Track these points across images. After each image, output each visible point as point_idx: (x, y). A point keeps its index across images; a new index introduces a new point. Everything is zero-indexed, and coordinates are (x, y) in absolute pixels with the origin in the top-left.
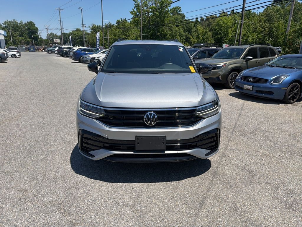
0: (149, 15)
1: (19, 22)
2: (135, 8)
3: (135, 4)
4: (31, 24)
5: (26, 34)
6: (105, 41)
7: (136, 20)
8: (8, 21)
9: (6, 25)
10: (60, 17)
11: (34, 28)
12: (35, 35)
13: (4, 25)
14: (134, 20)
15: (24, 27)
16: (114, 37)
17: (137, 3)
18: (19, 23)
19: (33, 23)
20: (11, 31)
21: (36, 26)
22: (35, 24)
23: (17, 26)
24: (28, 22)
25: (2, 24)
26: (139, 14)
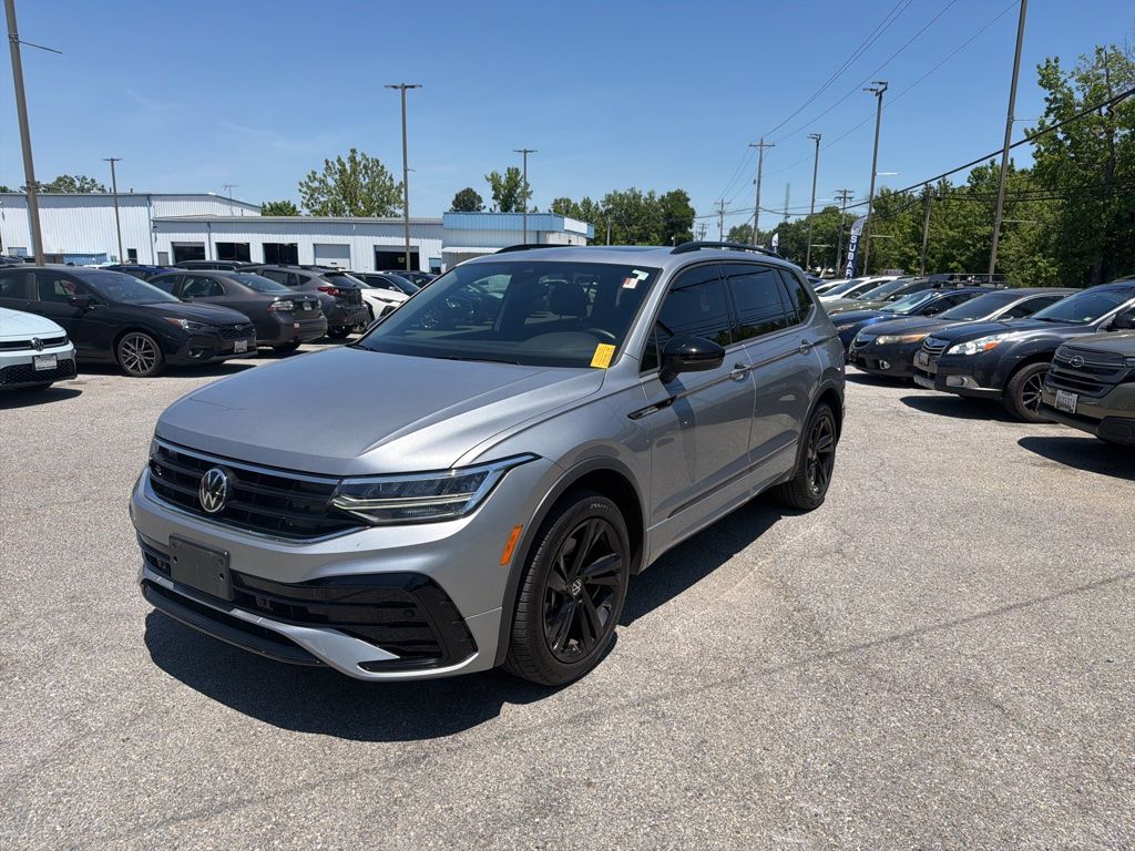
0: (1110, 140)
1: (645, 195)
2: (1047, 115)
3: (1051, 97)
4: (679, 199)
5: (657, 231)
6: (915, 247)
7: (1051, 164)
8: (615, 192)
9: (611, 206)
10: (760, 172)
11: (683, 212)
12: (683, 235)
13: (603, 206)
14: (1040, 163)
15: (657, 210)
16: (951, 233)
17: (1059, 96)
18: (646, 200)
19: (684, 195)
20: (612, 224)
21: (690, 204)
22: (688, 200)
23: (637, 205)
24: (669, 194)
25: (600, 205)
26: (1066, 139)
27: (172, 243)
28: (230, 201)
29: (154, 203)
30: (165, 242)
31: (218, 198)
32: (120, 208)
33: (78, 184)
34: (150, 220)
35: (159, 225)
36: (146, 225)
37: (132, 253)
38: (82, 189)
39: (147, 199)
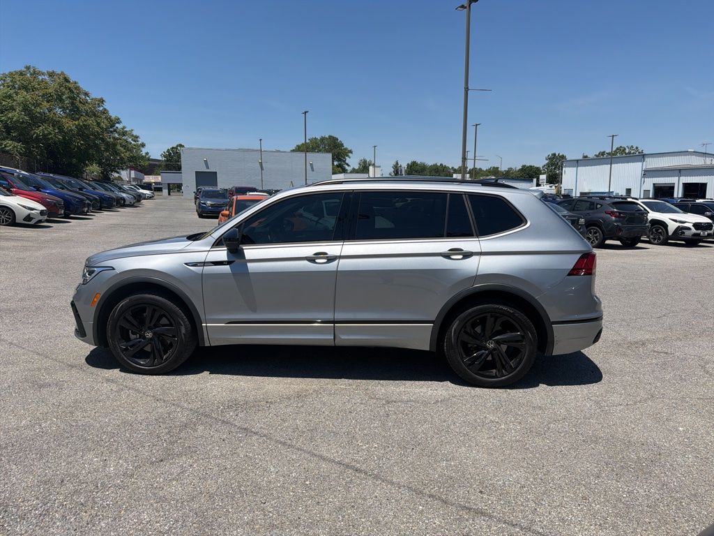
27: (654, 184)
28: (705, 154)
29: (646, 159)
30: (649, 184)
31: (696, 153)
32: (613, 165)
33: (627, 151)
34: (642, 170)
35: (647, 173)
36: (639, 173)
37: (629, 191)
38: (630, 153)
39: (642, 156)
